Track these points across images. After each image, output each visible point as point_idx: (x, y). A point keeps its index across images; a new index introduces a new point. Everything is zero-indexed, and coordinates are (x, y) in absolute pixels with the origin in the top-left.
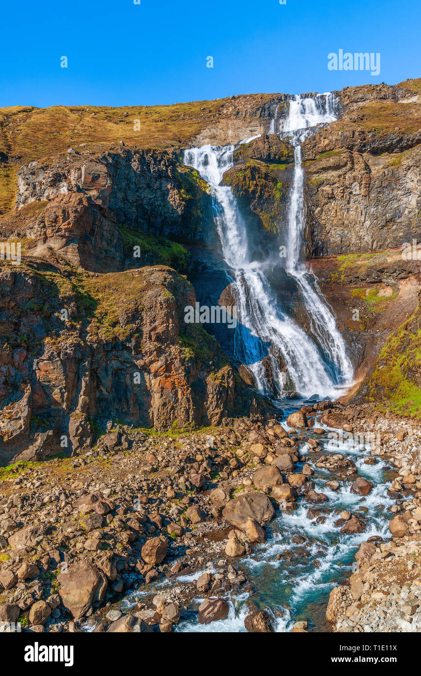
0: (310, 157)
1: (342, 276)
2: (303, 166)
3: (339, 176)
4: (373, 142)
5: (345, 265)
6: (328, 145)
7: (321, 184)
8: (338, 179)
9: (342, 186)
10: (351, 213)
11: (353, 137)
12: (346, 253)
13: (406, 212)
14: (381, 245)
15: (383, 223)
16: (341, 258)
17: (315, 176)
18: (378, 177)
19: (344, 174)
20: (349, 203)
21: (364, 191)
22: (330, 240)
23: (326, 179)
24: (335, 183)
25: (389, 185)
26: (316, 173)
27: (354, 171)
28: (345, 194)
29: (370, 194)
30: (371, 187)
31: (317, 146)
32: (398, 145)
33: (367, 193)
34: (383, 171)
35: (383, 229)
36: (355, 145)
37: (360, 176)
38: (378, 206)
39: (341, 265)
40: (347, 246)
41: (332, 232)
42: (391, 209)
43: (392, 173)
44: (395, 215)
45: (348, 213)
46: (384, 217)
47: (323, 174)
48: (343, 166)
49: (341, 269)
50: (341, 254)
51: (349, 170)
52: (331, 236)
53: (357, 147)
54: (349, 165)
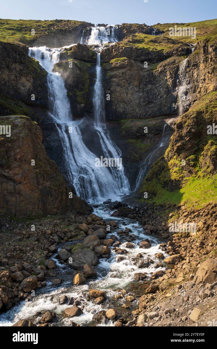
0: (106, 61)
1: (124, 132)
2: (101, 65)
3: (123, 73)
4: (142, 55)
5: (124, 125)
6: (116, 54)
7: (112, 77)
8: (122, 75)
9: (124, 79)
10: (129, 95)
11: (131, 51)
12: (125, 118)
13: (159, 97)
14: (145, 115)
15: (146, 103)
16: (122, 121)
17: (108, 72)
18: (144, 76)
19: (125, 72)
20: (128, 89)
21: (136, 83)
22: (116, 110)
23: (115, 74)
24: (120, 77)
25: (150, 81)
26: (109, 70)
27: (131, 71)
28: (126, 84)
29: (139, 85)
30: (140, 81)
31: (110, 54)
32: (155, 59)
33: (138, 85)
34: (147, 73)
35: (146, 106)
36: (132, 56)
37: (134, 74)
38: (144, 92)
39: (123, 125)
40: (126, 115)
41: (118, 105)
42: (151, 95)
43: (152, 74)
44: (153, 98)
45: (127, 95)
46: (147, 99)
47: (113, 71)
48: (125, 67)
49: (123, 127)
50: (122, 119)
51: (128, 70)
52: (117, 108)
53: (133, 57)
54: (128, 67)
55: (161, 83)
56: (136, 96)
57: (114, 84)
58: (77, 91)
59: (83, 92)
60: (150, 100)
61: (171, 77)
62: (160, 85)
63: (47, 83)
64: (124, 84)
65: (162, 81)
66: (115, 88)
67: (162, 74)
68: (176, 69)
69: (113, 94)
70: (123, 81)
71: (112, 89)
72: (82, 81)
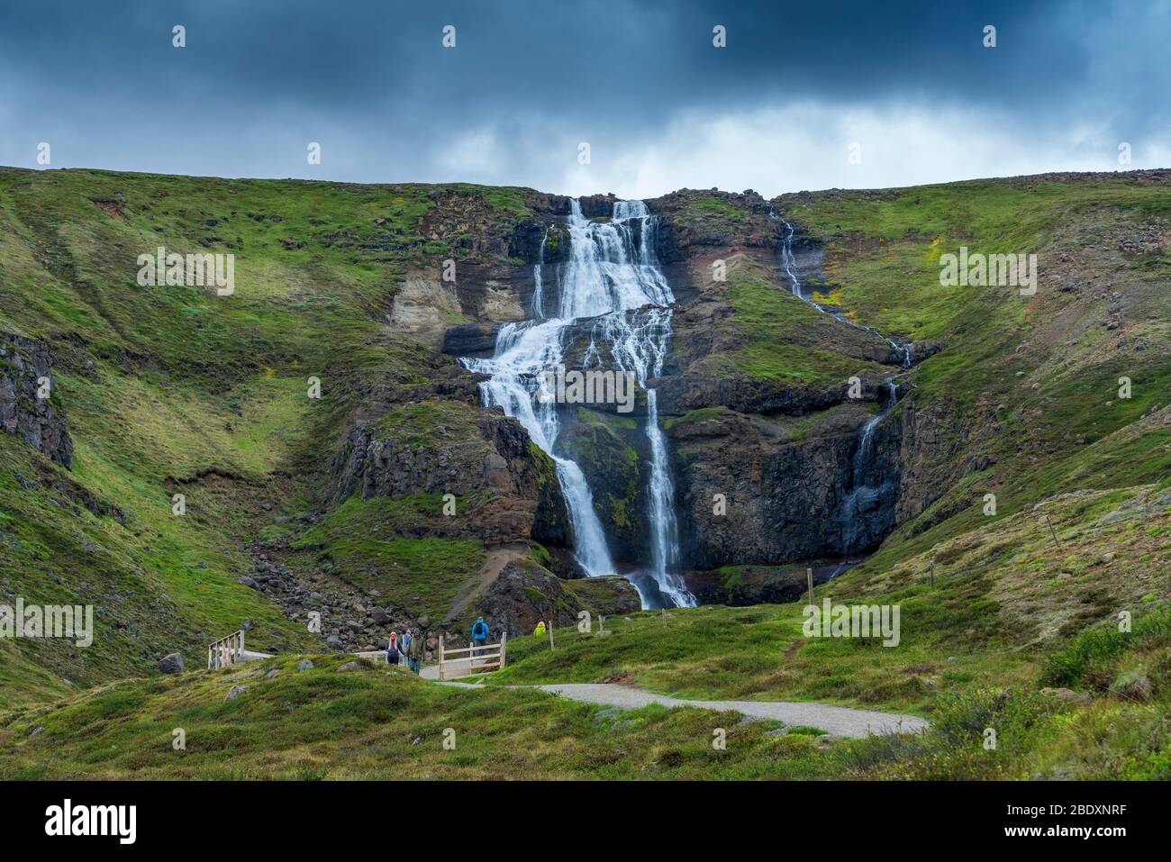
0: (672, 412)
2: (661, 426)
3: (721, 450)
4: (765, 399)
5: (731, 581)
6: (701, 397)
7: (693, 458)
8: (718, 454)
9: (724, 465)
10: (736, 504)
11: (737, 390)
12: (730, 563)
13: (812, 510)
14: (779, 555)
15: (781, 523)
16: (724, 570)
17: (682, 444)
18: (773, 457)
19: (727, 447)
20: (734, 490)
21: (755, 474)
22: (706, 543)
23: (701, 453)
24: (713, 460)
25: (790, 469)
26: (684, 439)
27: (739, 443)
28: (728, 477)
29: (763, 478)
30: (765, 470)
31: (683, 396)
32: (800, 406)
33: (759, 478)
34: (780, 447)
35: (781, 531)
36: (739, 403)
37: (750, 453)
38: (773, 498)
39: (726, 580)
40: (731, 554)
41: (710, 531)
42: (791, 504)
43: (794, 453)
44: (797, 513)
45: (732, 505)
46: (783, 515)
47: (696, 441)
48: (725, 435)
49: (727, 586)
50: (723, 564)
51: (734, 442)
52: (708, 537)
53: (742, 405)
54: (733, 435)
55: (816, 476)
56: (754, 506)
57: (698, 476)
58: (612, 498)
59: (627, 500)
60: (790, 518)
61: (841, 463)
62: (815, 481)
63: (560, 490)
64: (724, 477)
65: (820, 471)
66: (703, 487)
67: (817, 453)
68: (851, 443)
69: (697, 503)
70: (723, 470)
71: (694, 489)
72: (623, 471)
